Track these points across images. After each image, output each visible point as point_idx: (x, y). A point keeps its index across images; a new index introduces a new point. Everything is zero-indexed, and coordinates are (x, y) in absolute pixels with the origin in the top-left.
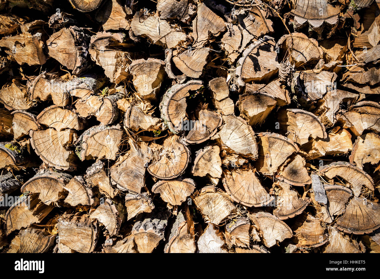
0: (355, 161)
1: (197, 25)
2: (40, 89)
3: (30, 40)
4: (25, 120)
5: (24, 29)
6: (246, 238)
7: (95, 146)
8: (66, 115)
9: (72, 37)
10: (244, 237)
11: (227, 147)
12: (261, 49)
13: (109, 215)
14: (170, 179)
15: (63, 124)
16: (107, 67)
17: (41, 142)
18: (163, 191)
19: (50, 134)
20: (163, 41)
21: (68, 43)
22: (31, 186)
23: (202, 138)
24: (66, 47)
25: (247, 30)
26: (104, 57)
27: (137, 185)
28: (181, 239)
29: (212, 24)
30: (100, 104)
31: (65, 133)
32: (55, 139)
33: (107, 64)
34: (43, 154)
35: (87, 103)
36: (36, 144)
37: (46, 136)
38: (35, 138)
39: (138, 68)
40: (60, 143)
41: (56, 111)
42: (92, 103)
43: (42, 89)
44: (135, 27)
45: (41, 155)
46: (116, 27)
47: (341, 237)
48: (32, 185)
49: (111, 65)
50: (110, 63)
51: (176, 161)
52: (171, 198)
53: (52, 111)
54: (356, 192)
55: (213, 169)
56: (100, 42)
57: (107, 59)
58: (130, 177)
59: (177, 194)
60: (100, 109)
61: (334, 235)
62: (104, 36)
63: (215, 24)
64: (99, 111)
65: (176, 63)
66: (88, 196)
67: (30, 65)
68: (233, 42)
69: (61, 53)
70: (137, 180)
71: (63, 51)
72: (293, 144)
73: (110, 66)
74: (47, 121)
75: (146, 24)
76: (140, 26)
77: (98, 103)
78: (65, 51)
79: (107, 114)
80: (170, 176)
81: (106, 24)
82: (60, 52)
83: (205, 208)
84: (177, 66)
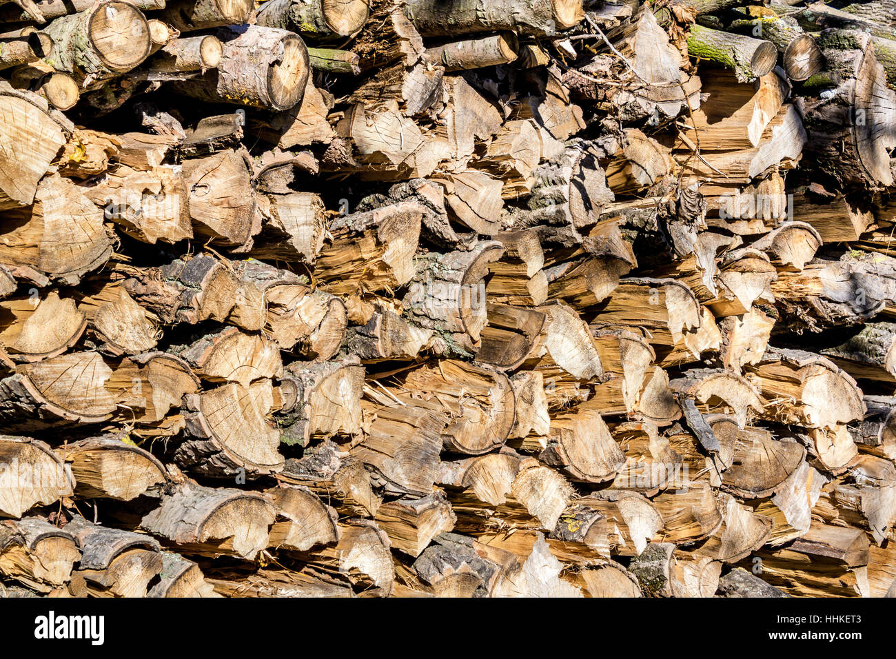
0: (731, 363)
1: (454, 124)
2: (217, 296)
3: (177, 184)
4: (171, 372)
5: (153, 158)
6: (605, 546)
7: (324, 408)
8: (257, 349)
9: (246, 169)
10: (603, 545)
11: (562, 369)
12: (585, 166)
13: (378, 552)
14: (488, 451)
15: (254, 370)
16: (296, 229)
17: (221, 419)
18: (475, 479)
19: (236, 396)
20: (410, 163)
21: (236, 182)
22: (215, 523)
23: (519, 357)
24: (231, 192)
25: (547, 130)
26: (289, 207)
27: (427, 477)
28: (507, 573)
29: (480, 120)
30: (321, 315)
31: (262, 389)
32: (245, 405)
33: (295, 224)
34: (229, 444)
35: (296, 316)
36: (213, 425)
37: (229, 402)
38: (208, 411)
39: (388, 226)
40: (257, 413)
41: (237, 342)
42: (306, 314)
43: (221, 295)
44: (360, 136)
45: (226, 447)
46: (307, 140)
47: (740, 508)
48: (216, 520)
49: (305, 224)
50: (302, 219)
51: (497, 413)
52: (489, 492)
53: (228, 344)
54: (741, 420)
55: (538, 419)
56: (274, 174)
57: (294, 212)
58: (415, 463)
59: (496, 481)
60: (320, 326)
61: (732, 506)
62: (279, 161)
63: (485, 119)
64: (317, 330)
65: (455, 208)
66: (331, 521)
67: (173, 243)
68: (529, 155)
69: (218, 207)
70: (427, 466)
71: (222, 203)
72: (648, 346)
73: (301, 228)
74: (219, 369)
75: (379, 130)
76: (367, 134)
77: (319, 312)
78: (228, 203)
79: (334, 334)
80: (487, 445)
81: (288, 133)
82: (217, 205)
83: (529, 502)
84: (459, 214)
